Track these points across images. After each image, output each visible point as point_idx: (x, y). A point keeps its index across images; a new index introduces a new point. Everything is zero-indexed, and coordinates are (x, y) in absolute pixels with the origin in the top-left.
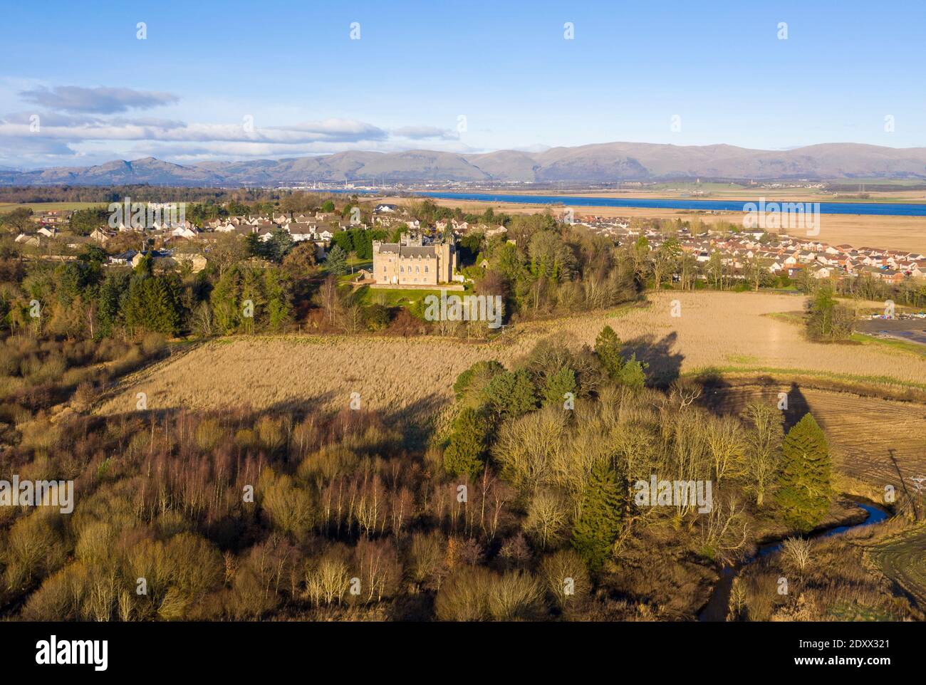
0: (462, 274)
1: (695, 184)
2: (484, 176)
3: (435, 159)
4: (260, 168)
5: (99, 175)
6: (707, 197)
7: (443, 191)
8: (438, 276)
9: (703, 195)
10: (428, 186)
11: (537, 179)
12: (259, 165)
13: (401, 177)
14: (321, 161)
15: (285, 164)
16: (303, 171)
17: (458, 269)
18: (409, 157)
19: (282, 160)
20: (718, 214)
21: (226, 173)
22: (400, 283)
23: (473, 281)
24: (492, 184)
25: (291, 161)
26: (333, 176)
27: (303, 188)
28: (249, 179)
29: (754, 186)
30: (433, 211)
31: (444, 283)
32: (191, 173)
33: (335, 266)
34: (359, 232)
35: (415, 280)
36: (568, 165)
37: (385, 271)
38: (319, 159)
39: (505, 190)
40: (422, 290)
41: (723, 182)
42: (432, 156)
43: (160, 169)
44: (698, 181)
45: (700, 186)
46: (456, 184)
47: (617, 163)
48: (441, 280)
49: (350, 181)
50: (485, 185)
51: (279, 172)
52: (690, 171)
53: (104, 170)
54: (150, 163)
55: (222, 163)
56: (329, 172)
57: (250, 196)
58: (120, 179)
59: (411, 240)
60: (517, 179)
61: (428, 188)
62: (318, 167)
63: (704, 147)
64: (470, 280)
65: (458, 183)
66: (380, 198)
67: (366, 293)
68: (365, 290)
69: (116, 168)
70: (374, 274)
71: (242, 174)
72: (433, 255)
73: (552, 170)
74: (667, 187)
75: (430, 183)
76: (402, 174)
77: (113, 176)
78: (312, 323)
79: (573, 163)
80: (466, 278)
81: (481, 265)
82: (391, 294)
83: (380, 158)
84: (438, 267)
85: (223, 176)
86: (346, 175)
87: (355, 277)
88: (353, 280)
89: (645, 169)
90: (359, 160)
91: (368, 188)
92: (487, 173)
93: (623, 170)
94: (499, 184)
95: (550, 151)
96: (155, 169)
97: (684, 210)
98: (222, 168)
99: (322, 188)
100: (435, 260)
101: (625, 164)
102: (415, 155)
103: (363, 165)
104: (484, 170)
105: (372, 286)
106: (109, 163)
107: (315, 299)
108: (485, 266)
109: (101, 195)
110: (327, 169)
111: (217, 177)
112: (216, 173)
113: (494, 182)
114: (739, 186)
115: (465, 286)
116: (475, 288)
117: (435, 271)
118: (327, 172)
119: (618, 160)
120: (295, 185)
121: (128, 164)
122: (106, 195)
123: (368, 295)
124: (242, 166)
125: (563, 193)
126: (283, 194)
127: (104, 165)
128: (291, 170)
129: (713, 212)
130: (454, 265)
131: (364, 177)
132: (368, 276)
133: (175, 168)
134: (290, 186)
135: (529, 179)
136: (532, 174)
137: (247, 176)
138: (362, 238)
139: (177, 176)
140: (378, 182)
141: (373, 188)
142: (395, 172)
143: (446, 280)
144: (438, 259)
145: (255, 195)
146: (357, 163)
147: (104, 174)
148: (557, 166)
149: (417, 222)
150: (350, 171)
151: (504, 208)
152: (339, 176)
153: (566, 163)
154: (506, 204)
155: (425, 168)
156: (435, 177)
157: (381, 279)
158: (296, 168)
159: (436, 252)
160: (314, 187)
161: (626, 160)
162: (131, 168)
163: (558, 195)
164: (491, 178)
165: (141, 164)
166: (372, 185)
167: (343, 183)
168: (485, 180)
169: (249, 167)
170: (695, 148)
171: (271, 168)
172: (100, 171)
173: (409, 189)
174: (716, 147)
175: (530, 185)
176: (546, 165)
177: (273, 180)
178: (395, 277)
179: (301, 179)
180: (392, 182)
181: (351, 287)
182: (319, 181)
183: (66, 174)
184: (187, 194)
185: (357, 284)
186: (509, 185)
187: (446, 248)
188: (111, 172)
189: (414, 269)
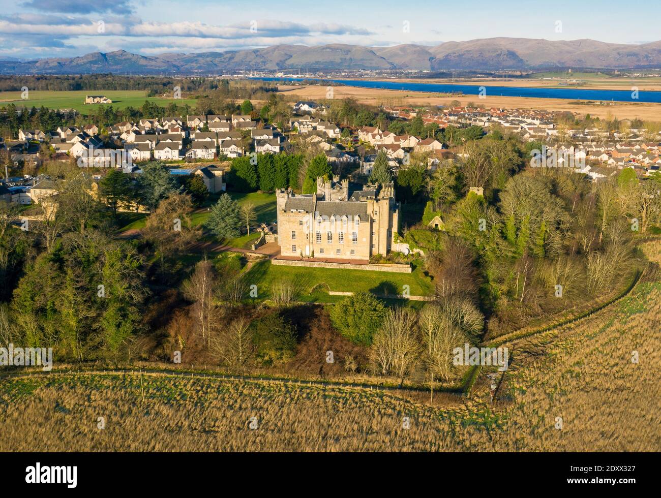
0: (406, 242)
1: (567, 74)
2: (389, 66)
3: (350, 51)
4: (209, 59)
5: (81, 65)
6: (582, 85)
7: (356, 79)
8: (371, 246)
9: (578, 85)
10: (343, 74)
11: (433, 68)
12: (208, 56)
13: (322, 66)
14: (258, 53)
15: (229, 55)
16: (242, 61)
17: (400, 233)
18: (328, 50)
19: (227, 52)
20: (608, 105)
21: (182, 63)
22: (316, 255)
23: (422, 253)
24: (396, 73)
25: (233, 53)
26: (267, 66)
27: (242, 76)
28: (200, 68)
29: (618, 76)
30: (354, 115)
31: (381, 257)
32: (153, 63)
33: (223, 225)
34: (265, 158)
35: (338, 251)
36: (458, 56)
37: (294, 237)
38: (256, 51)
39: (408, 78)
40: (349, 270)
41: (591, 72)
42: (347, 49)
43: (129, 59)
44: (570, 70)
45: (572, 75)
46: (366, 72)
47: (499, 55)
48: (375, 251)
49: (280, 71)
50: (391, 74)
51: (223, 62)
52: (559, 62)
53: (85, 60)
54: (121, 55)
55: (178, 55)
56: (264, 62)
57: (192, 85)
58: (98, 67)
59: (332, 191)
60: (416, 68)
61: (344, 77)
62: (255, 58)
63: (571, 42)
64: (418, 250)
65: (368, 72)
66: (304, 86)
67: (265, 273)
68: (263, 269)
69: (94, 59)
70: (279, 236)
71: (194, 64)
72: (365, 217)
73: (446, 60)
74: (543, 76)
75: (345, 72)
76: (322, 64)
77: (92, 65)
78: (176, 335)
79: (463, 55)
80: (411, 248)
81: (432, 224)
82: (301, 277)
83: (306, 51)
84: (372, 234)
85: (179, 65)
86: (278, 64)
87: (252, 241)
88: (247, 247)
89: (522, 60)
90: (287, 52)
91: (295, 76)
92: (391, 64)
93: (504, 61)
94: (402, 73)
95: (443, 45)
96: (125, 59)
97: (575, 100)
98: (178, 59)
99: (257, 76)
100: (368, 224)
101: (505, 56)
102: (333, 49)
103: (291, 56)
104: (389, 61)
105: (274, 262)
106: (88, 55)
107: (188, 288)
108: (437, 225)
109: (66, 84)
110: (262, 60)
111: (174, 66)
112: (174, 63)
113: (398, 71)
114: (605, 75)
115: (411, 264)
116: (427, 266)
117: (366, 240)
118: (262, 62)
119: (499, 52)
120: (235, 73)
121: (104, 55)
122: (70, 85)
123: (268, 277)
124: (195, 57)
125: (457, 81)
126: (221, 83)
127: (85, 56)
128: (233, 61)
129: (601, 103)
130: (395, 229)
131: (292, 66)
132: (270, 238)
133: (140, 58)
134: (232, 74)
135: (426, 68)
136: (428, 64)
137: (198, 65)
138: (269, 165)
139: (142, 65)
140: (303, 71)
141: (300, 76)
142: (317, 62)
143: (383, 252)
144: (372, 221)
145: (197, 84)
146: (286, 54)
147: (85, 64)
148: (449, 57)
149: (337, 130)
150: (281, 61)
151: (412, 97)
152: (270, 66)
153: (457, 54)
154: (411, 93)
155: (341, 59)
156: (349, 67)
157: (288, 249)
158: (237, 59)
159: (369, 212)
160: (251, 75)
161: (507, 53)
162: (106, 59)
163: (454, 84)
164: (395, 68)
165: (113, 55)
166: (298, 74)
167: (274, 71)
168: (390, 69)
169: (200, 58)
170: (565, 43)
171: (217, 59)
172: (82, 61)
173: (328, 77)
174: (581, 42)
175: (427, 73)
176: (440, 56)
177: (219, 68)
178: (307, 248)
179: (241, 68)
180: (314, 71)
181: (243, 261)
182: (256, 70)
183: (56, 64)
184: (139, 84)
185: (254, 256)
186: (411, 73)
187: (384, 205)
188: (91, 62)
189: (336, 238)
